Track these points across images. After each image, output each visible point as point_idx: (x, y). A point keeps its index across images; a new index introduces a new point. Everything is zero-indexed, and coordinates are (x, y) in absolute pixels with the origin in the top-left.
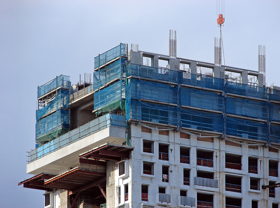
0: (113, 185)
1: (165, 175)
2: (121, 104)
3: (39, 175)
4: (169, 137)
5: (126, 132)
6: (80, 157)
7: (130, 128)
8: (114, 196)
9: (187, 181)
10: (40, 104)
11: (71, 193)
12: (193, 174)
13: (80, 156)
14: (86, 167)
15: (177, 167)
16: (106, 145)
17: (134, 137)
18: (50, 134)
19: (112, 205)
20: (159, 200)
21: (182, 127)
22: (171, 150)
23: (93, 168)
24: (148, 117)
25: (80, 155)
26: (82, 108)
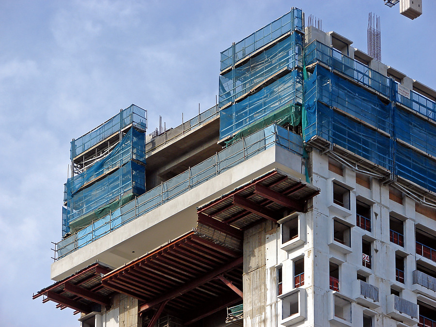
0: (261, 266)
1: (367, 256)
2: (295, 112)
3: (89, 267)
4: (372, 192)
5: (303, 163)
6: (199, 212)
7: (308, 158)
8: (265, 285)
9: (400, 276)
10: (75, 169)
11: (145, 307)
12: (410, 266)
13: (199, 210)
14: (208, 232)
15: (385, 246)
16: (273, 172)
17: (317, 174)
18: (104, 209)
19: (260, 301)
20: (361, 293)
21: (398, 176)
22: (376, 215)
23: (219, 237)
24: (345, 141)
25: (199, 207)
26: (166, 169)
